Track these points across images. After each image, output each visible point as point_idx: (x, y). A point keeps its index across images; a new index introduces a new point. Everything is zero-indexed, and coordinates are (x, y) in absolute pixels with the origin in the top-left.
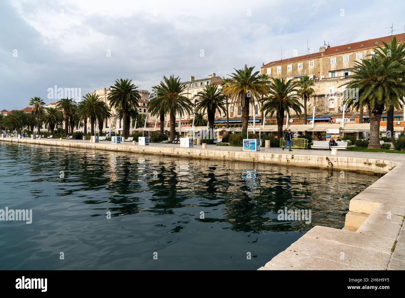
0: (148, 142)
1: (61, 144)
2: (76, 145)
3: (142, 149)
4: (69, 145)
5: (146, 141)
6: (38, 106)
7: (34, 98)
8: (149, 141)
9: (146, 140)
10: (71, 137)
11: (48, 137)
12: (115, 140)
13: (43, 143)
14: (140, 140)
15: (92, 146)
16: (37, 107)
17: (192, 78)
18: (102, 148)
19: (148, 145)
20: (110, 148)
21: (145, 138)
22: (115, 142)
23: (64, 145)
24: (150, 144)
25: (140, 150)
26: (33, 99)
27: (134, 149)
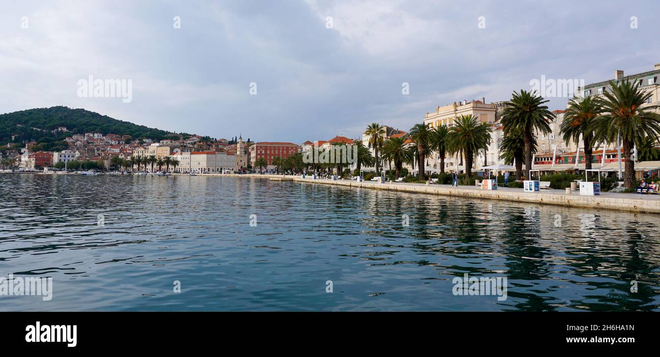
0: (598, 191)
1: (435, 190)
2: (462, 194)
3: (594, 201)
4: (449, 192)
5: (594, 188)
6: (376, 136)
7: (371, 125)
8: (599, 188)
9: (595, 186)
10: (435, 180)
11: (396, 180)
12: (530, 185)
13: (403, 189)
14: (583, 186)
15: (493, 196)
16: (376, 138)
17: (618, 74)
18: (511, 199)
19: (598, 194)
20: (527, 198)
21: (594, 184)
22: (531, 189)
23: (439, 192)
24: (601, 193)
25: (590, 203)
26: (369, 126)
27: (577, 202)
